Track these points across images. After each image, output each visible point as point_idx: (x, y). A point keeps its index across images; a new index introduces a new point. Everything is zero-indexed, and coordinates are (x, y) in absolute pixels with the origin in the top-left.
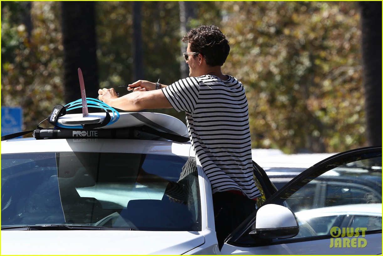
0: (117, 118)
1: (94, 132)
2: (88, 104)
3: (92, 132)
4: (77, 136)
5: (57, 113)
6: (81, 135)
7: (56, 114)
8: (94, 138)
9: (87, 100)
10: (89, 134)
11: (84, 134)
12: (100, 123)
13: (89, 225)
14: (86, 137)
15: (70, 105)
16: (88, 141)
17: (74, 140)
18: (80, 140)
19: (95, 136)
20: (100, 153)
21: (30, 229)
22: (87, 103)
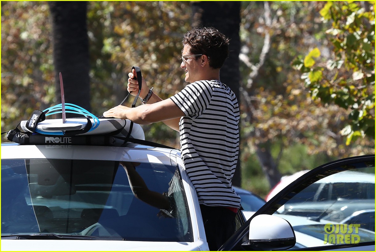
0: (98, 125)
1: (67, 139)
2: (66, 110)
3: (65, 139)
4: (50, 142)
5: (36, 118)
6: (54, 141)
7: (35, 120)
8: (68, 144)
9: (65, 105)
10: (62, 141)
11: (57, 140)
12: (82, 129)
13: (76, 234)
14: (59, 144)
15: (48, 110)
16: (61, 148)
17: (46, 147)
18: (53, 147)
19: (69, 142)
20: (72, 160)
21: (18, 238)
22: (66, 108)
